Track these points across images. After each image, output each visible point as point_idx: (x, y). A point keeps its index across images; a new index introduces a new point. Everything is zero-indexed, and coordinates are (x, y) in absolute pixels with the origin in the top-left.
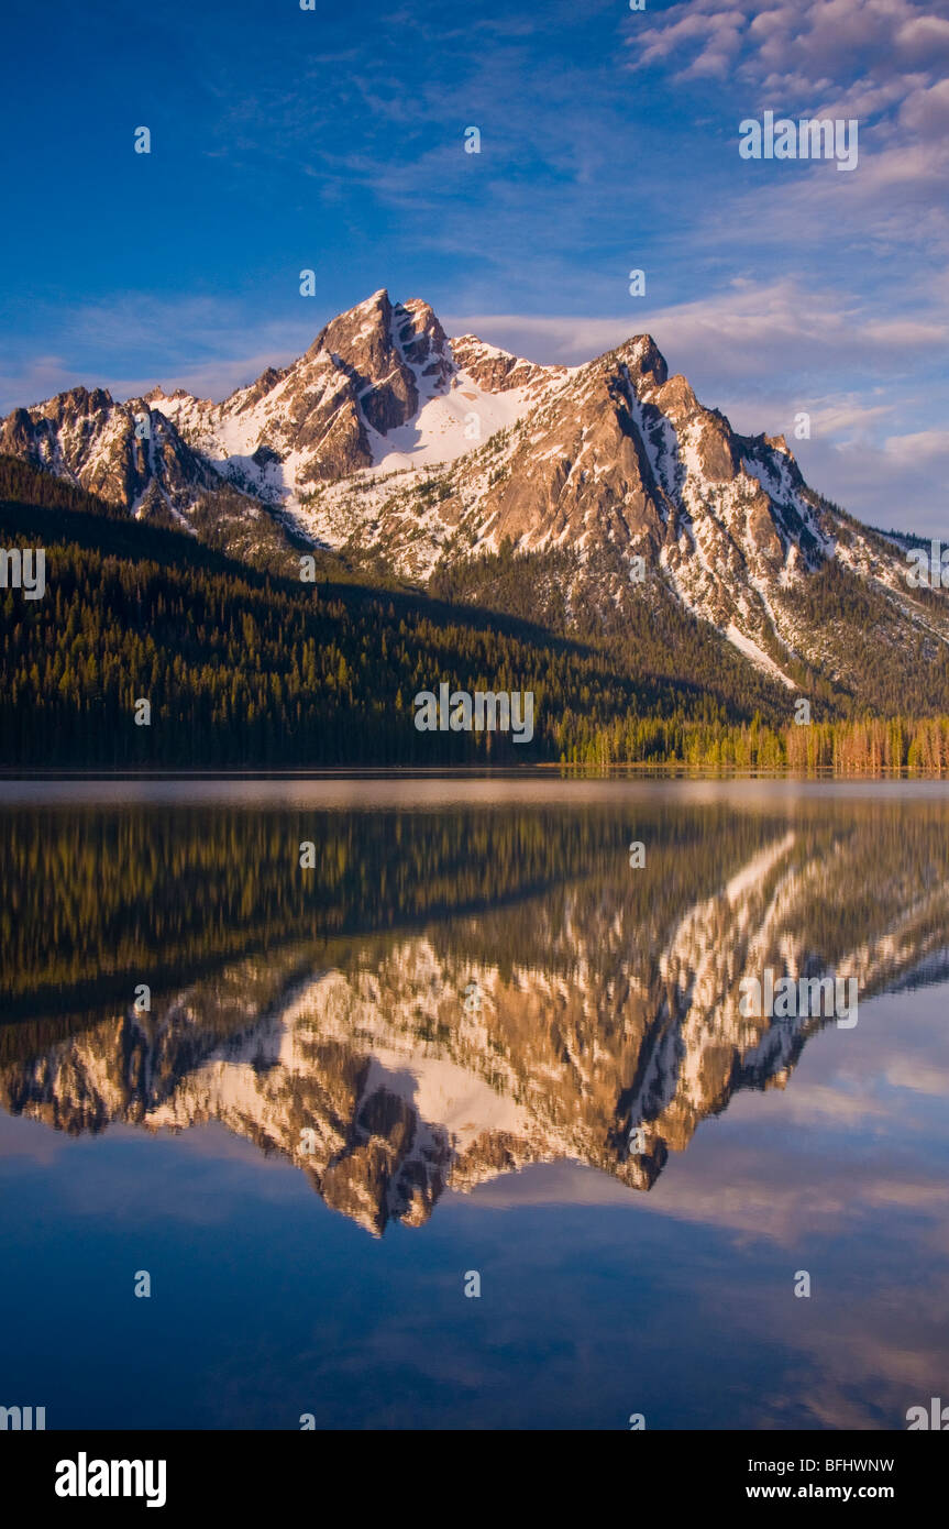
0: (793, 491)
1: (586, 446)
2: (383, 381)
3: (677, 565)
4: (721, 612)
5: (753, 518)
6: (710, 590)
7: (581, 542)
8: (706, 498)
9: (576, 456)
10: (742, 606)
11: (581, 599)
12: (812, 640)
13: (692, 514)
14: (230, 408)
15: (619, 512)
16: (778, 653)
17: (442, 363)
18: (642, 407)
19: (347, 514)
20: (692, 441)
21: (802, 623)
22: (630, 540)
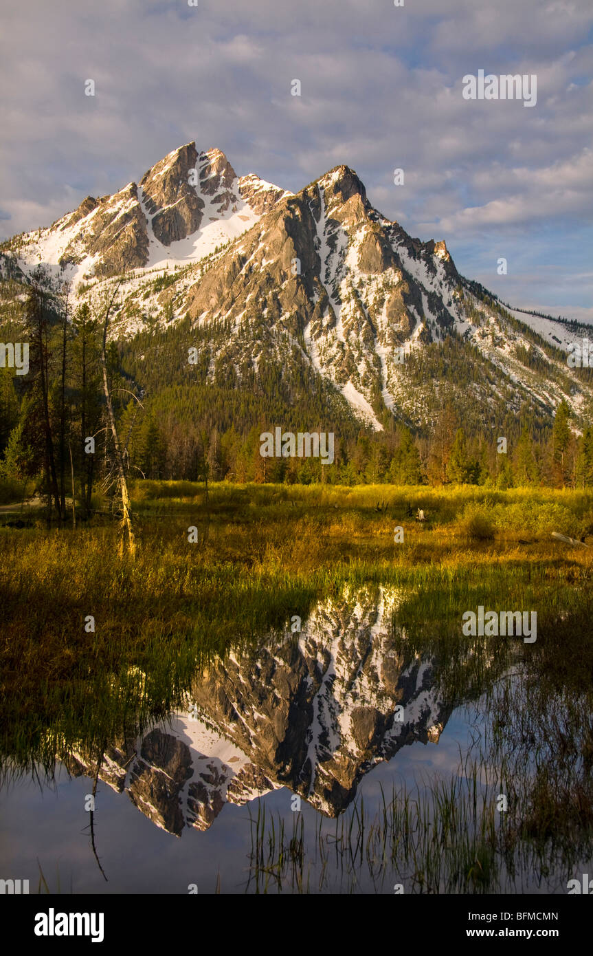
0: (444, 283)
1: (261, 245)
2: (171, 206)
3: (318, 336)
4: (343, 372)
5: (389, 301)
6: (339, 354)
7: (239, 319)
8: (356, 286)
9: (252, 253)
10: (362, 368)
11: (227, 359)
12: (411, 395)
13: (342, 297)
14: (58, 226)
15: (275, 295)
16: (379, 406)
17: (226, 195)
18: (327, 219)
19: (104, 300)
20: (357, 243)
21: (408, 381)
22: (280, 316)
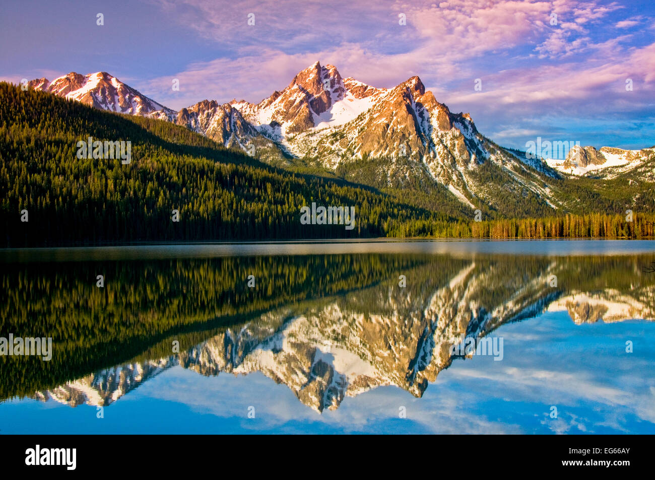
0: (473, 134)
1: (395, 118)
2: (318, 95)
3: (430, 162)
4: (446, 180)
5: (458, 144)
6: (442, 172)
7: (393, 154)
8: (440, 137)
9: (391, 122)
10: (454, 177)
11: (393, 175)
12: (481, 190)
13: (435, 143)
14: (261, 106)
15: (407, 142)
16: (468, 195)
17: (340, 88)
18: (415, 103)
19: (305, 145)
20: (434, 116)
21: (477, 184)
22: (411, 153)
